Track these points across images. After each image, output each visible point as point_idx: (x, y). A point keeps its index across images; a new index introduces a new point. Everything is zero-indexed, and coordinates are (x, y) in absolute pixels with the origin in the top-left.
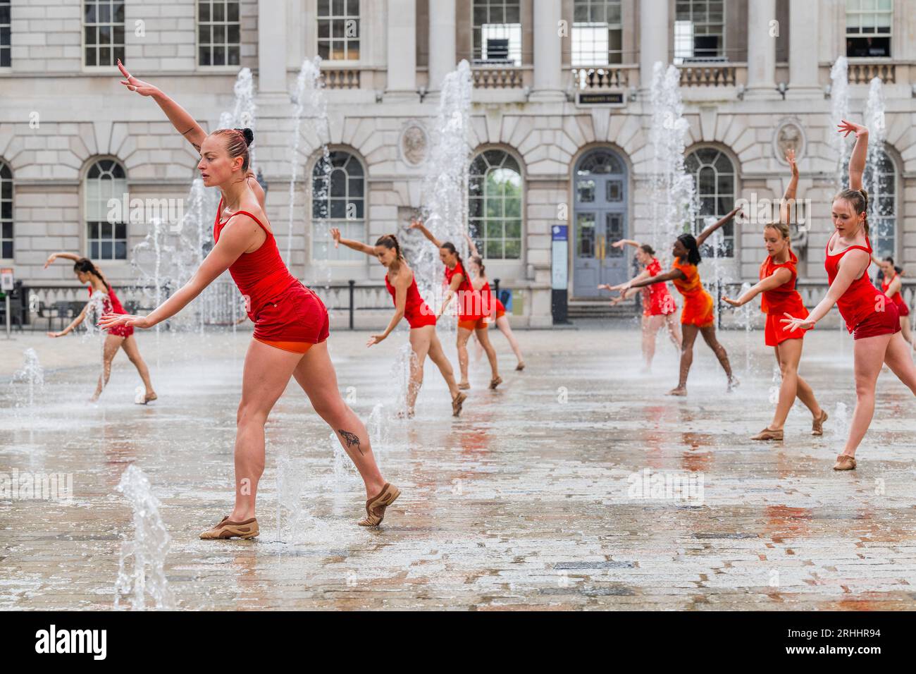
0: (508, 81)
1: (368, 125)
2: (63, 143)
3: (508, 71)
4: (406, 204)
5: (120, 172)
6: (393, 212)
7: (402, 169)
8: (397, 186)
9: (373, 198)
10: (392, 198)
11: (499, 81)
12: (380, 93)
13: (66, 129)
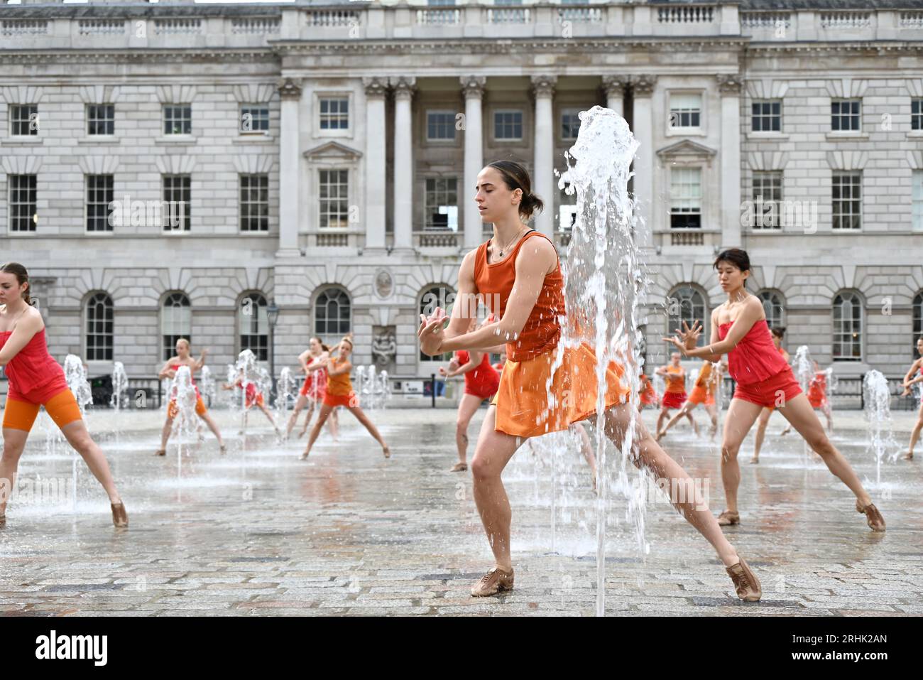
0: (447, 242)
1: (353, 271)
2: (148, 282)
3: (447, 235)
4: (378, 323)
5: (186, 302)
6: (369, 329)
7: (375, 300)
8: (372, 311)
9: (355, 319)
10: (368, 319)
11: (441, 242)
12: (360, 249)
13: (149, 273)
